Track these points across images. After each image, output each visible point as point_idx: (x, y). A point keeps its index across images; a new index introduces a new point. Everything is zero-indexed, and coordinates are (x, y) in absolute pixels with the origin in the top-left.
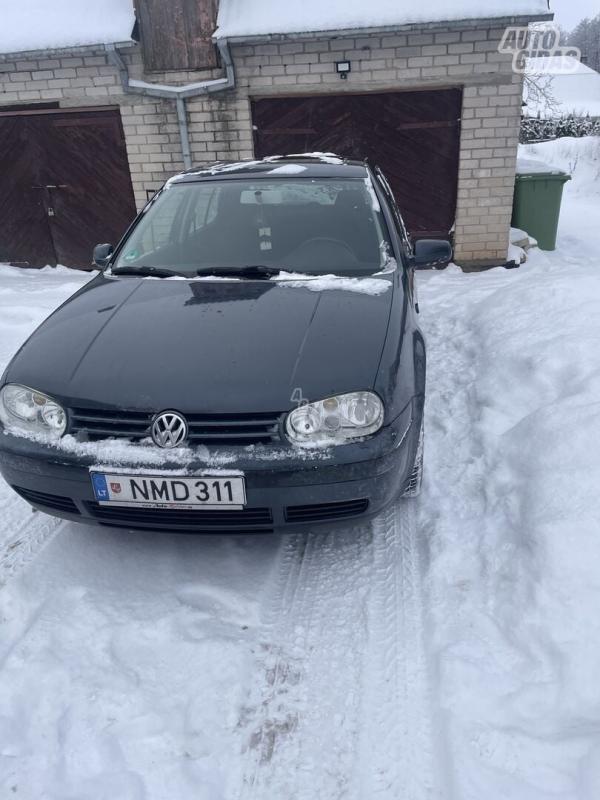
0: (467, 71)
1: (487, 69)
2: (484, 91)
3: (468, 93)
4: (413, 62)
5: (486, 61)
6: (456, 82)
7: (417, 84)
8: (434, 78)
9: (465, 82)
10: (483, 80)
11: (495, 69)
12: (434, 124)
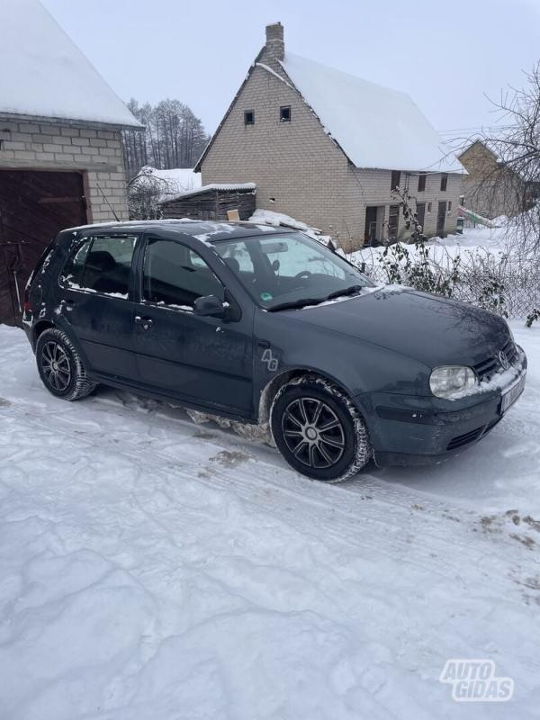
0: (87, 160)
1: (101, 160)
2: (102, 176)
3: (91, 176)
4: (47, 147)
5: (99, 154)
6: (82, 167)
7: (53, 166)
8: (65, 162)
9: (88, 168)
10: (99, 168)
11: (106, 160)
12: (66, 199)
